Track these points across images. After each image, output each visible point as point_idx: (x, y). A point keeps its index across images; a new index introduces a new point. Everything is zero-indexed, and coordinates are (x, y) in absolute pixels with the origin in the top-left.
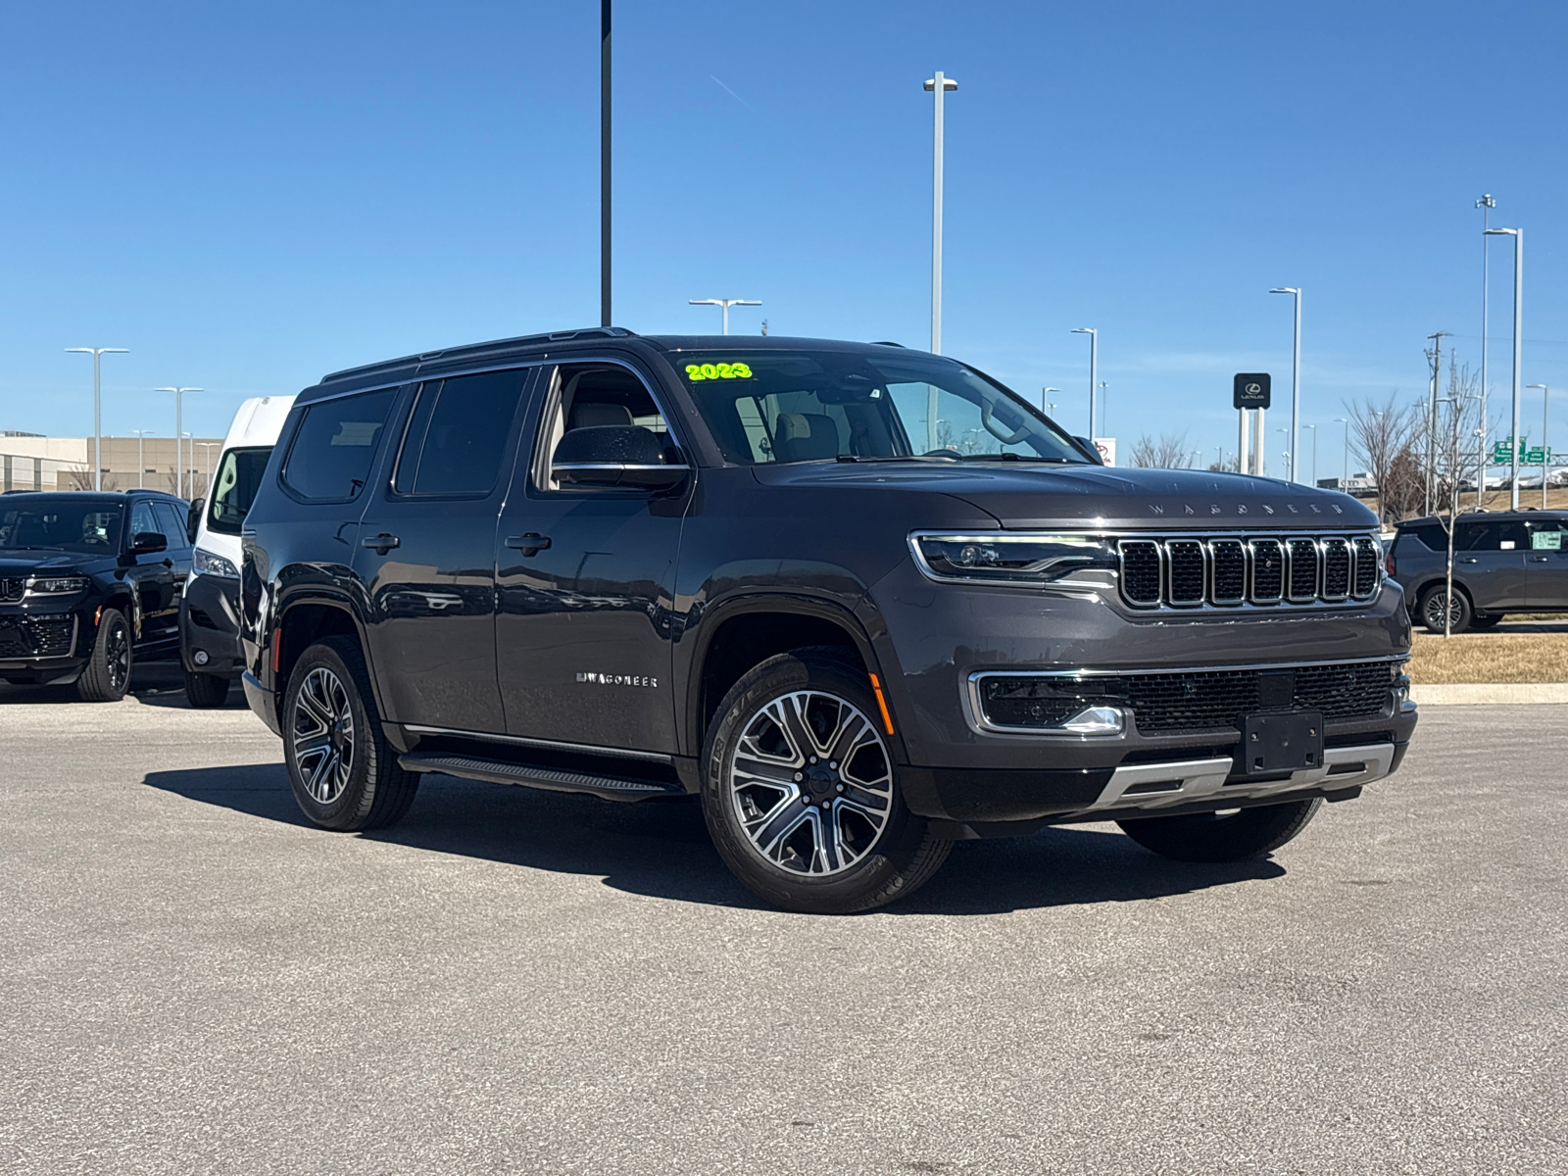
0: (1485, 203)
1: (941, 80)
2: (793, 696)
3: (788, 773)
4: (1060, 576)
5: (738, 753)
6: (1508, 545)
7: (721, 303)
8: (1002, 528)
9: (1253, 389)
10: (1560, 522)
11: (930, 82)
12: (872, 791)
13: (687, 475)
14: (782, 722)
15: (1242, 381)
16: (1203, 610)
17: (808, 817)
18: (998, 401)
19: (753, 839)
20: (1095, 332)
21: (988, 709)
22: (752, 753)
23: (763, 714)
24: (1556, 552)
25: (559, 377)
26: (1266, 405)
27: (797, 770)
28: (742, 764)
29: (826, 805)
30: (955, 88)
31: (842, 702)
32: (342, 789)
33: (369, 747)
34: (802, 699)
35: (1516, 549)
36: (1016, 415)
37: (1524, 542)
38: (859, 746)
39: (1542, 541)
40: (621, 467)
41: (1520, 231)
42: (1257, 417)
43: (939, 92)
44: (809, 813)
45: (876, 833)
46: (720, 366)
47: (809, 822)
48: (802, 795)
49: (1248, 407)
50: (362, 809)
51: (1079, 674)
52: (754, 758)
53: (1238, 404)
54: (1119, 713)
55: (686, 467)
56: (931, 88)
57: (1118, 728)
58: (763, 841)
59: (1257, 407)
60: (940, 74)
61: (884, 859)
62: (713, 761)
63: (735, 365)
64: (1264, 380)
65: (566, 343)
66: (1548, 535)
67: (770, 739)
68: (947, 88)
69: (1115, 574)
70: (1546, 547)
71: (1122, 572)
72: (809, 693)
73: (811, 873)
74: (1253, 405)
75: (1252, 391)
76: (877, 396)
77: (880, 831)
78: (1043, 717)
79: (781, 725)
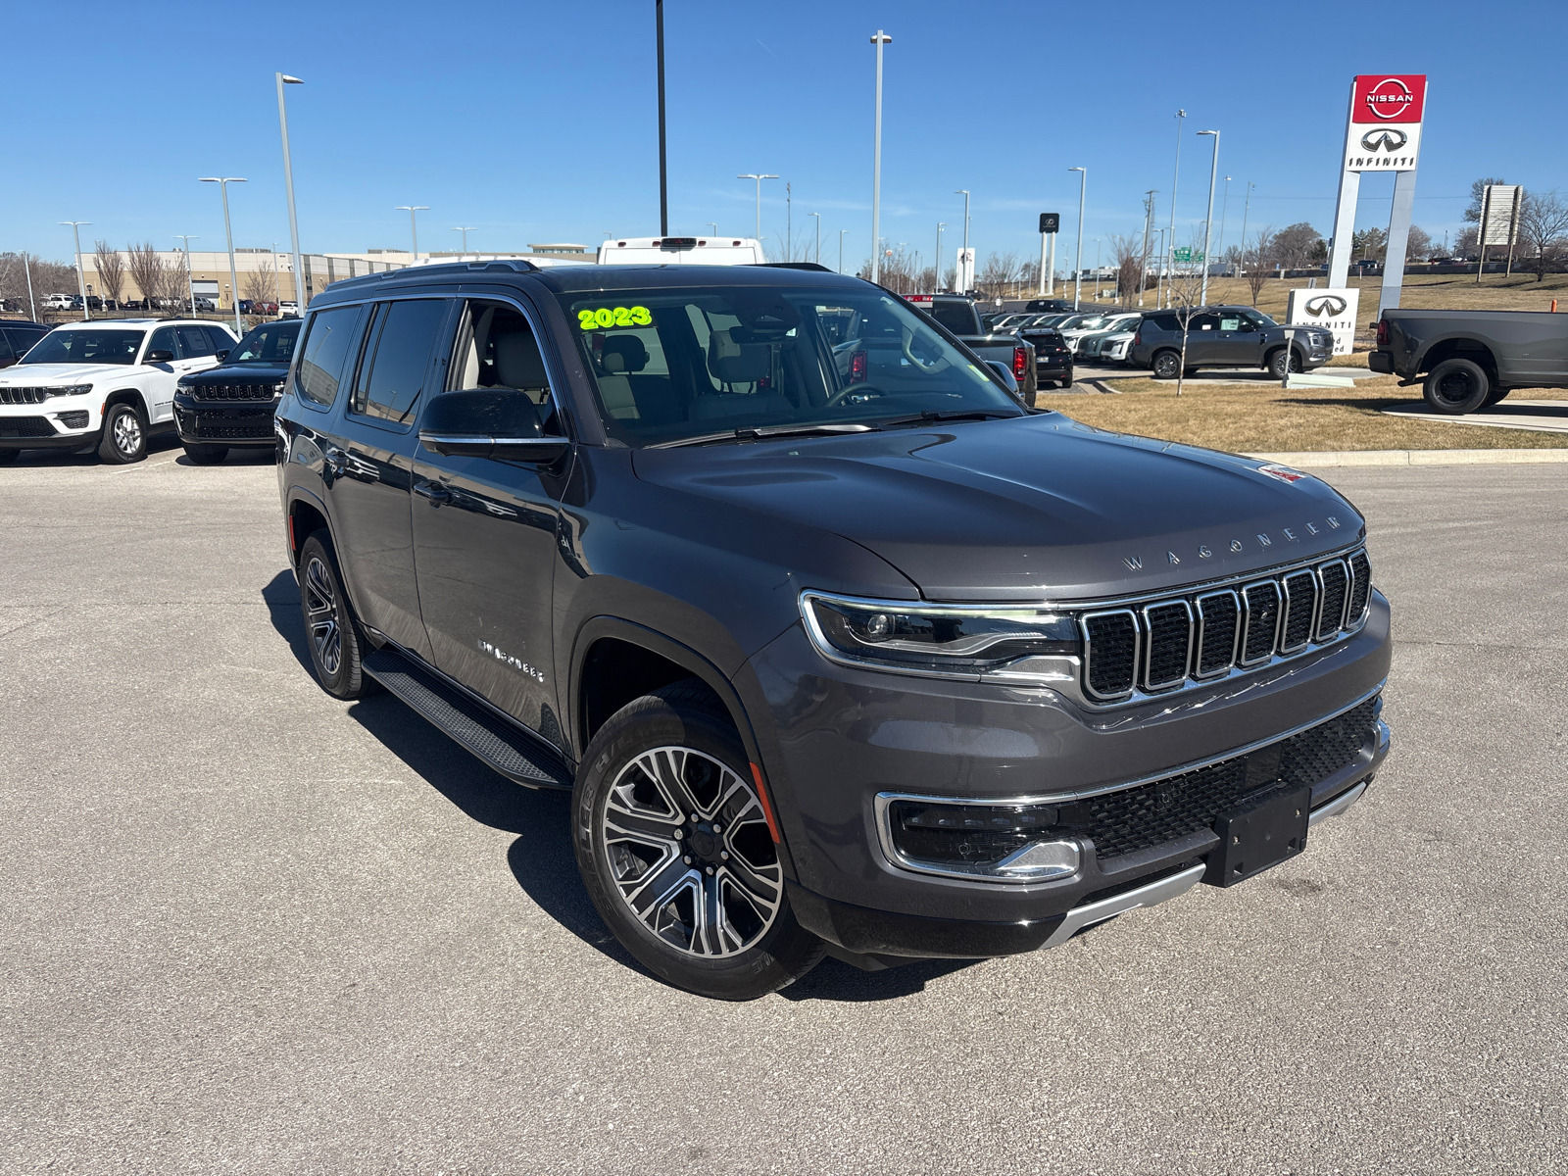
0: (1180, 115)
1: (881, 36)
2: (669, 750)
3: (667, 831)
4: (1001, 665)
5: (609, 804)
6: (1207, 327)
7: (755, 177)
8: (923, 598)
9: (1050, 221)
10: (1238, 314)
11: (875, 37)
12: (758, 877)
13: (566, 450)
14: (655, 777)
15: (1044, 217)
16: (1185, 688)
17: (689, 884)
18: (918, 331)
19: (629, 900)
20: (968, 193)
21: (899, 841)
22: (625, 806)
23: (635, 764)
24: (1235, 331)
25: (469, 313)
26: (1057, 231)
27: (677, 827)
28: (614, 816)
29: (709, 870)
30: (890, 41)
31: (724, 768)
32: (338, 666)
33: (350, 638)
34: (678, 755)
35: (1212, 329)
36: (936, 345)
37: (1216, 325)
38: (743, 823)
39: (1227, 325)
40: (492, 441)
41: (1219, 132)
42: (1051, 238)
43: (880, 44)
44: (689, 879)
45: (762, 925)
46: (617, 310)
47: (690, 889)
48: (683, 854)
49: (1047, 232)
50: (353, 686)
51: (1022, 802)
52: (628, 812)
53: (1041, 231)
54: (1074, 846)
55: (565, 440)
56: (875, 41)
57: (1072, 869)
58: (641, 903)
59: (1051, 232)
60: (880, 32)
61: (773, 960)
62: (583, 808)
63: (635, 309)
64: (1056, 217)
65: (478, 275)
66: (1231, 321)
67: (645, 793)
68: (885, 41)
69: (1075, 661)
70: (1229, 328)
71: (1087, 656)
72: (686, 751)
73: (691, 952)
74: (1049, 231)
75: (1049, 223)
76: (794, 335)
77: (768, 925)
78: (975, 857)
79: (655, 780)
